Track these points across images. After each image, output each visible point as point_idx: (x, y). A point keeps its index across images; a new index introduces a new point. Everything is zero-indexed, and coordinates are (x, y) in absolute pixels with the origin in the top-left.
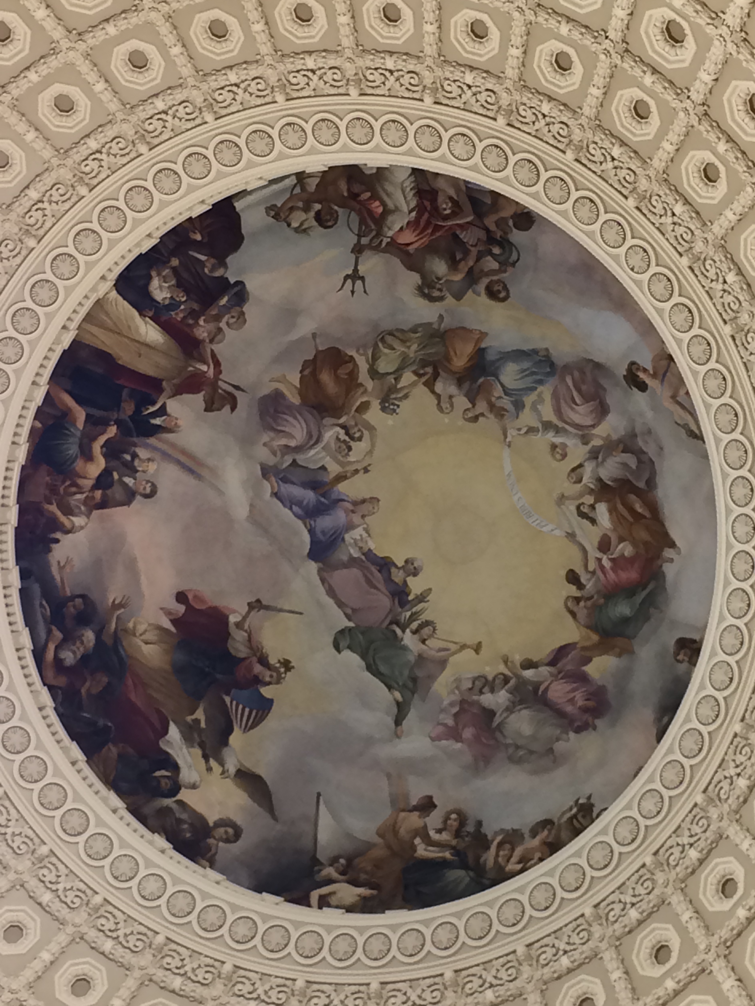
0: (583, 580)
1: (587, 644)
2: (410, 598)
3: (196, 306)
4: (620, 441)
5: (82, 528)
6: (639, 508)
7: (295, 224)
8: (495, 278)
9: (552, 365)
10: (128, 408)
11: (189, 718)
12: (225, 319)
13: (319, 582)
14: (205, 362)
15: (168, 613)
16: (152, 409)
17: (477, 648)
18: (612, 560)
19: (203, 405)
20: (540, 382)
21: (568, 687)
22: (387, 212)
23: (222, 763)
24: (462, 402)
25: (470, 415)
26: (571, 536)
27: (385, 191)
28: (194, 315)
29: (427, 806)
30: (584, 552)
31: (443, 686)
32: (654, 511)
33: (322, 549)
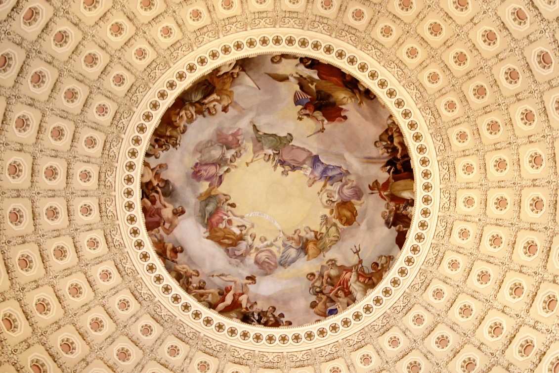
0: (229, 207)
1: (214, 190)
2: (279, 164)
3: (398, 212)
4: (245, 256)
5: (387, 120)
6: (226, 241)
7: (383, 258)
8: (314, 280)
9: (281, 265)
10: (399, 166)
11: (315, 84)
12: (388, 213)
13: (309, 150)
14: (386, 195)
15: (345, 111)
16: (392, 170)
17: (247, 164)
18: (224, 220)
19: (378, 181)
20: (282, 257)
21: (210, 173)
22: (358, 280)
23: (295, 77)
24: (303, 234)
25: (298, 232)
26: (242, 217)
27: (361, 287)
28: (397, 209)
29: (225, 109)
30: (235, 216)
31: (249, 146)
32: (221, 244)
33: (316, 160)
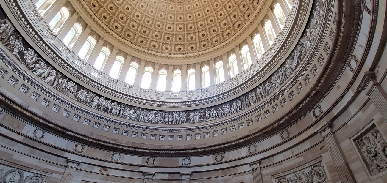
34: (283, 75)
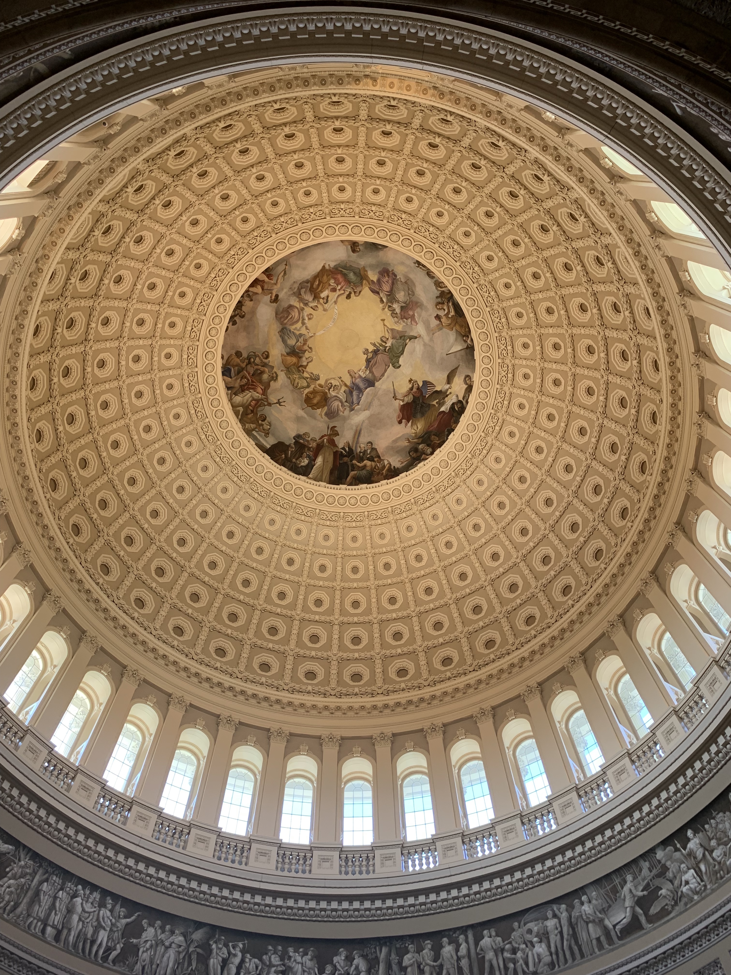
1: (367, 283)
2: (375, 348)
3: (306, 449)
4: (298, 297)
6: (317, 283)
8: (262, 357)
9: (282, 329)
10: (346, 459)
11: (437, 405)
12: (307, 439)
13: (381, 380)
14: (323, 441)
15: (406, 425)
16: (344, 452)
17: (383, 320)
18: (337, 285)
19: (337, 436)
20: (290, 331)
21: (384, 285)
22: (254, 399)
23: (448, 390)
24: (307, 354)
25: (310, 350)
26: (335, 302)
28: (309, 449)
29: (438, 317)
30: (339, 296)
31: (399, 327)
32: (316, 277)
33: (370, 383)
34: (565, 936)
